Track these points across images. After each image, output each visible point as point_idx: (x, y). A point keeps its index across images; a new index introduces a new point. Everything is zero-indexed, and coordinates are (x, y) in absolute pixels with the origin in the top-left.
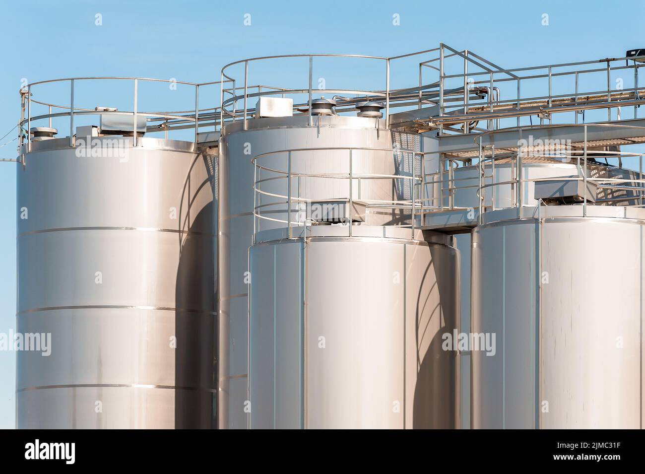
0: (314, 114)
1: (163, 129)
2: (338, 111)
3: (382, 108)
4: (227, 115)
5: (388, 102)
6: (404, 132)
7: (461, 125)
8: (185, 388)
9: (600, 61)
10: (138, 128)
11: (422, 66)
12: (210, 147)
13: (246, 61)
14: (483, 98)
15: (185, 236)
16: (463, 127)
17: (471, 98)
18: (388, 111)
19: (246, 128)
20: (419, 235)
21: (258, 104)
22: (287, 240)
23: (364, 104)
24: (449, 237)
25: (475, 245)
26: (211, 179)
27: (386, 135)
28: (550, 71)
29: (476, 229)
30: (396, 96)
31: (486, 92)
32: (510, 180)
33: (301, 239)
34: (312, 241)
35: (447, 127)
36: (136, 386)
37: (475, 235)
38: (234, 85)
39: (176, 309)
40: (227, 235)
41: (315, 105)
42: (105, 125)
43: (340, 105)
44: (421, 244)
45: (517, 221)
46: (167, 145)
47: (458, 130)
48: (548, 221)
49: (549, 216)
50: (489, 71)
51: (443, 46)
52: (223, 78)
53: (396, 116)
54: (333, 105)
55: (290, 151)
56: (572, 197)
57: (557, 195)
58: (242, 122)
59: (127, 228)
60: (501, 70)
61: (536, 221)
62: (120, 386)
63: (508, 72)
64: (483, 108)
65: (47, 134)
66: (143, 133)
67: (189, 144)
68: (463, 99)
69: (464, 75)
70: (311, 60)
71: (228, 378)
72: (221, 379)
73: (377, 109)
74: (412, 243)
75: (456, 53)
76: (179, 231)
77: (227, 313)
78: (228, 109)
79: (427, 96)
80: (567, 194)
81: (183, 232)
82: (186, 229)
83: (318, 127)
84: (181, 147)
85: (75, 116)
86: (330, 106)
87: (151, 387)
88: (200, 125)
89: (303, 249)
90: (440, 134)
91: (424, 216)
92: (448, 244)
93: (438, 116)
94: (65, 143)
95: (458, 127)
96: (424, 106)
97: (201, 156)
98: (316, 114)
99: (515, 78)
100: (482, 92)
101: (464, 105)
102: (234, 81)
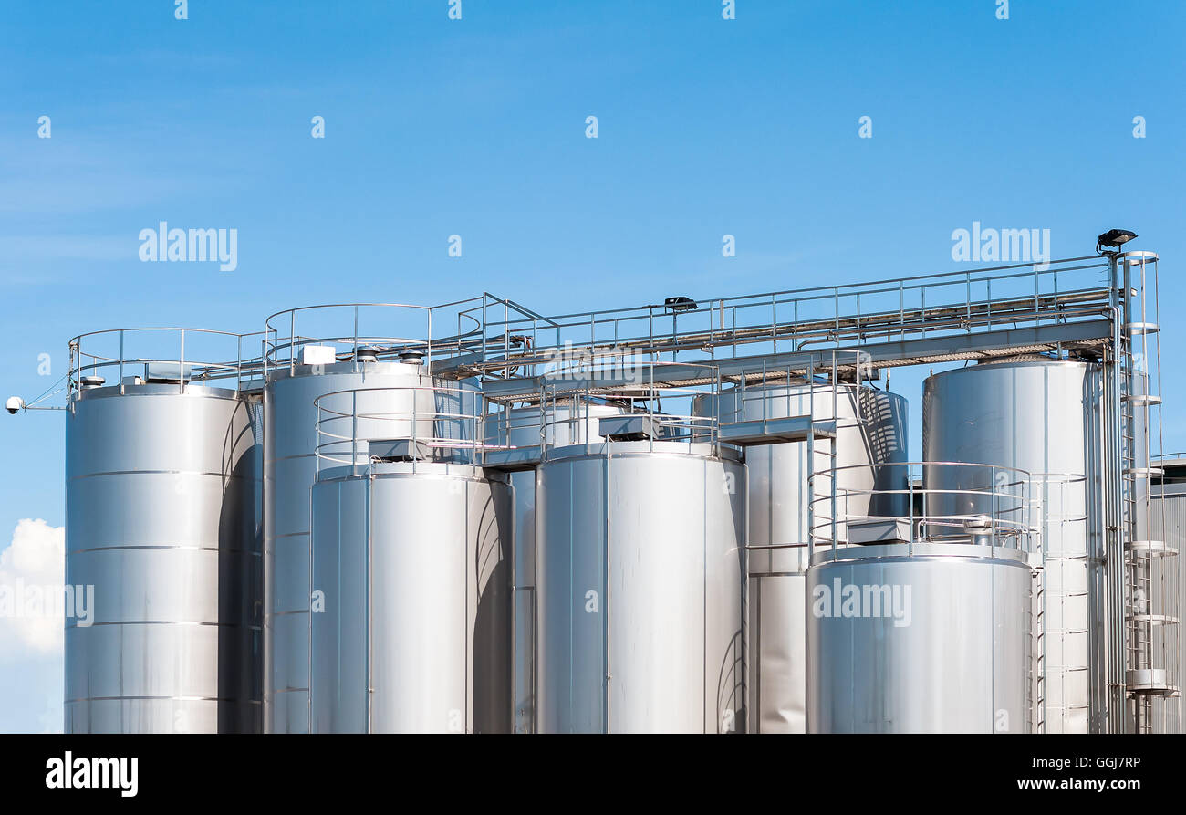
0: (359, 361)
1: (204, 379)
2: (381, 359)
3: (423, 355)
4: (270, 363)
5: (430, 350)
6: (445, 379)
7: (501, 371)
8: (226, 625)
9: (643, 308)
10: (184, 376)
11: (461, 316)
12: (252, 395)
13: (293, 310)
14: (519, 346)
15: (227, 479)
16: (503, 372)
17: (511, 347)
18: (429, 359)
19: (292, 375)
20: (480, 472)
21: (301, 353)
22: (352, 477)
23: (406, 351)
24: (506, 475)
25: (539, 482)
26: (252, 424)
27: (428, 381)
28: (593, 318)
29: (540, 466)
30: (437, 344)
31: (523, 341)
32: (568, 418)
33: (366, 477)
34: (376, 478)
35: (488, 372)
36: (181, 623)
37: (540, 473)
38: (276, 336)
39: (219, 550)
40: (272, 479)
41: (360, 353)
42: (151, 374)
43: (382, 354)
44: (482, 481)
45: (585, 457)
46: (211, 393)
47: (498, 376)
48: (615, 456)
49: (616, 452)
50: (533, 319)
51: (486, 294)
52: (267, 329)
53: (436, 363)
54: (377, 352)
55: (354, 391)
56: (635, 434)
57: (621, 432)
58: (289, 369)
59: (174, 472)
60: (541, 318)
61: (604, 456)
62: (167, 623)
63: (546, 319)
64: (523, 355)
65: (96, 383)
66: (188, 382)
67: (231, 392)
68: (503, 347)
69: (505, 323)
70: (356, 309)
71: (273, 615)
72: (267, 616)
73: (419, 356)
74: (473, 480)
75: (500, 301)
76: (222, 475)
77: (272, 554)
78: (272, 357)
79: (465, 345)
80: (631, 430)
81: (226, 475)
82: (229, 473)
83: (363, 373)
84: (225, 394)
85: (124, 365)
86: (374, 353)
87: (197, 623)
88: (242, 375)
89: (368, 486)
90: (484, 379)
91: (485, 453)
92: (505, 481)
93: (481, 362)
94: (115, 391)
95: (499, 373)
96: (462, 354)
97: (243, 404)
98: (363, 361)
99: (555, 325)
100: (518, 340)
101: (505, 352)
102: (275, 331)
